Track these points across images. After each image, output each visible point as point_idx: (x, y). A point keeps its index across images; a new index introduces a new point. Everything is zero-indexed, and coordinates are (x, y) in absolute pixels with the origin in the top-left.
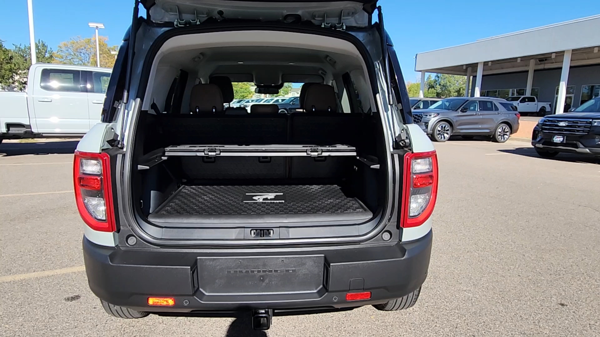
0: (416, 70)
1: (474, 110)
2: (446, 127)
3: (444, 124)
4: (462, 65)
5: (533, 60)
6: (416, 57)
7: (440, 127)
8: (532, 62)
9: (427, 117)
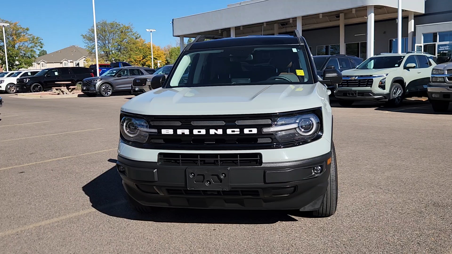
4: (218, 30)
5: (276, 24)
6: (173, 22)
8: (276, 25)
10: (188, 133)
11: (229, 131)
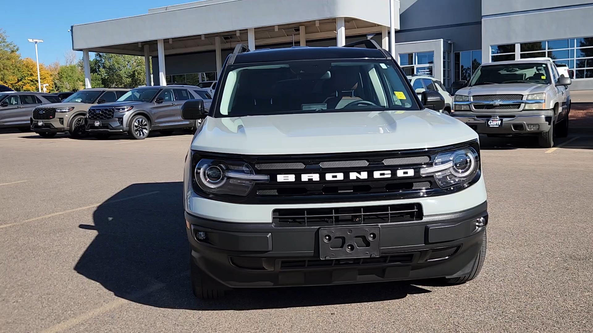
0: (74, 48)
1: (170, 100)
2: (144, 121)
3: (140, 118)
4: (137, 43)
5: (217, 37)
6: (72, 30)
7: (137, 121)
8: (217, 39)
9: (120, 111)
10: (318, 179)
11: (377, 175)
